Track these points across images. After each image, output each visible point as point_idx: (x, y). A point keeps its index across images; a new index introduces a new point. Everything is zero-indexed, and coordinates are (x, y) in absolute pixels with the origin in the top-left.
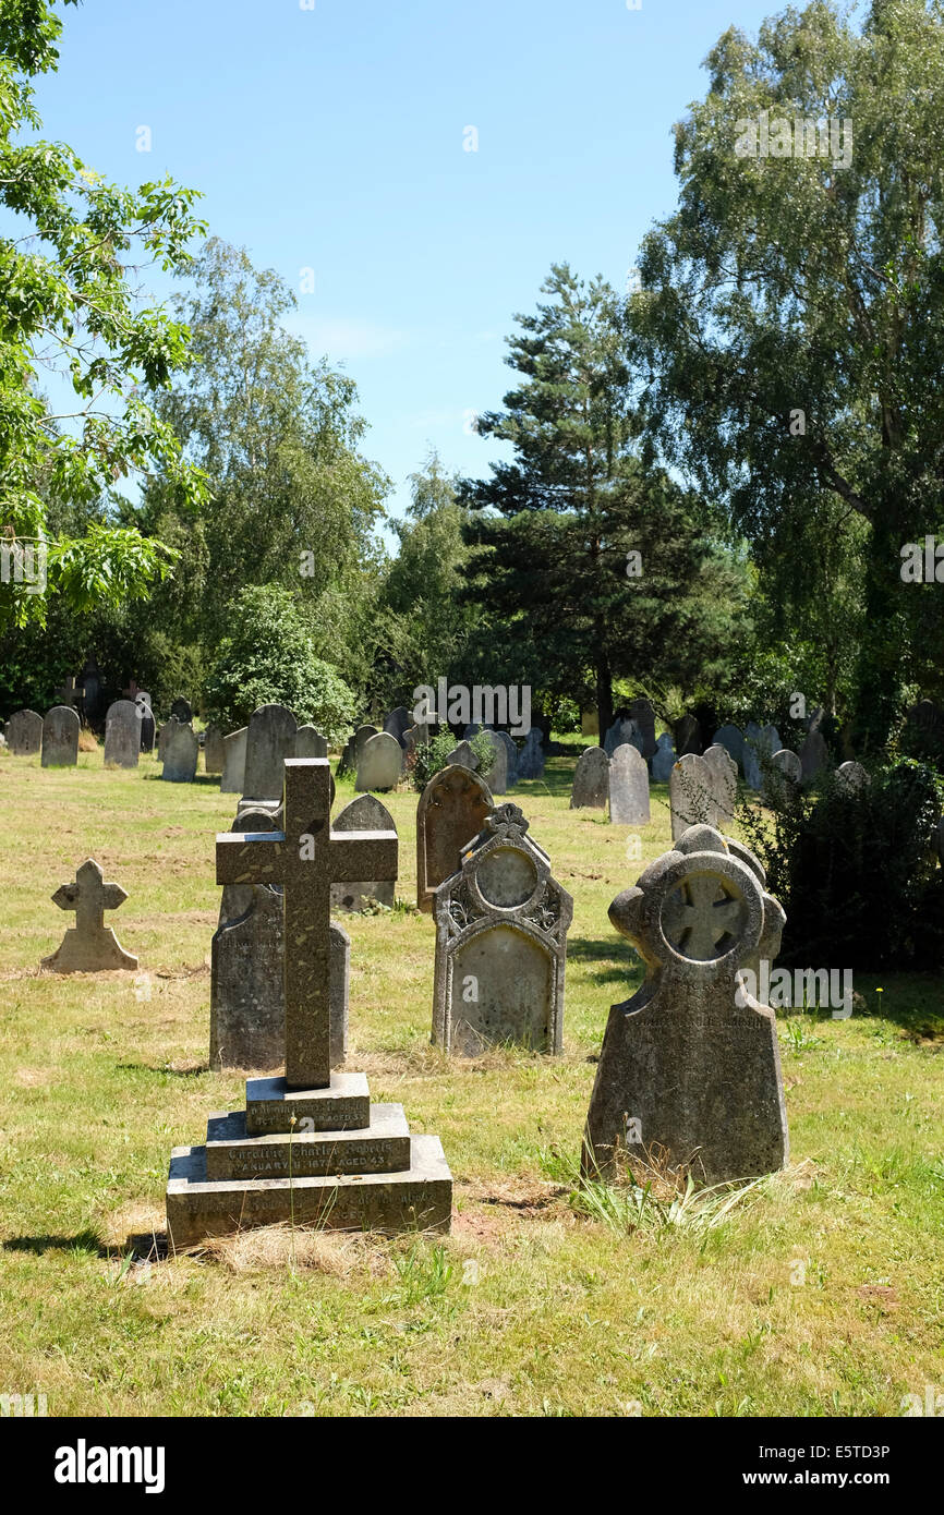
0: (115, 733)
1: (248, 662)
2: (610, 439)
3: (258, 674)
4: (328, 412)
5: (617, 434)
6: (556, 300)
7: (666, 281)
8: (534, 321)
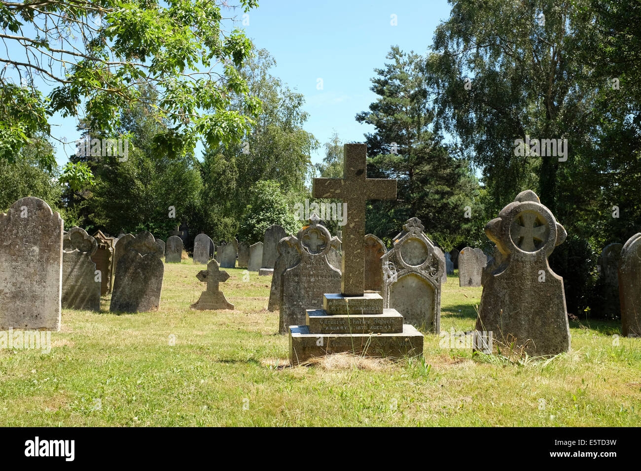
0: (198, 248)
1: (260, 215)
2: (419, 123)
3: (264, 220)
4: (290, 111)
5: (423, 121)
6: (393, 62)
7: (446, 47)
8: (383, 71)
